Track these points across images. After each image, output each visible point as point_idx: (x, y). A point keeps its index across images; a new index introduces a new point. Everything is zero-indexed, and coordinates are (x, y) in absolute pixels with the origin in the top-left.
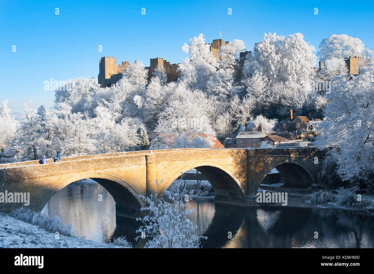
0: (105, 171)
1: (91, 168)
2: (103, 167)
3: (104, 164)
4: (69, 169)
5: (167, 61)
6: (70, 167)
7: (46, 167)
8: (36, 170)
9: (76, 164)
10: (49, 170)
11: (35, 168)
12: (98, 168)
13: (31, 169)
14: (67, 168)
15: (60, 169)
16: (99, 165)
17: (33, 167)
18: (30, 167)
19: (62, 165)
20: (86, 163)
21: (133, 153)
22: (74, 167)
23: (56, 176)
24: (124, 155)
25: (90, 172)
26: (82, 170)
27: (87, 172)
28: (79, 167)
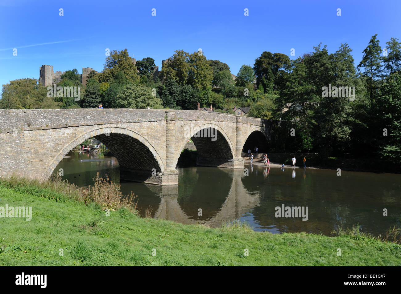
0: (127, 125)
1: (113, 121)
2: (125, 120)
3: (126, 117)
4: (87, 118)
6: (88, 117)
7: (56, 114)
8: (42, 116)
9: (95, 113)
11: (40, 114)
12: (120, 121)
13: (35, 115)
14: (84, 118)
15: (74, 118)
16: (122, 117)
19: (77, 113)
20: (106, 112)
22: (93, 116)
23: (70, 127)
25: (112, 125)
26: (102, 122)
27: (108, 125)
28: (99, 118)
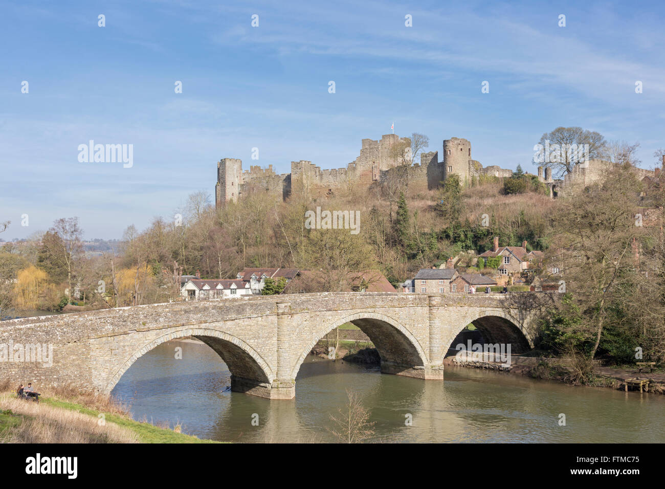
0: (214, 325)
1: (194, 321)
2: (211, 319)
5: (316, 166)
6: (161, 319)
7: (123, 319)
8: (108, 322)
10: (129, 324)
12: (204, 321)
13: (101, 322)
14: (156, 321)
16: (206, 317)
17: (103, 319)
18: (99, 318)
21: (259, 298)
22: (167, 318)
23: (139, 332)
24: (245, 301)
25: (192, 327)
26: (179, 323)
27: (187, 327)
28: (175, 319)
